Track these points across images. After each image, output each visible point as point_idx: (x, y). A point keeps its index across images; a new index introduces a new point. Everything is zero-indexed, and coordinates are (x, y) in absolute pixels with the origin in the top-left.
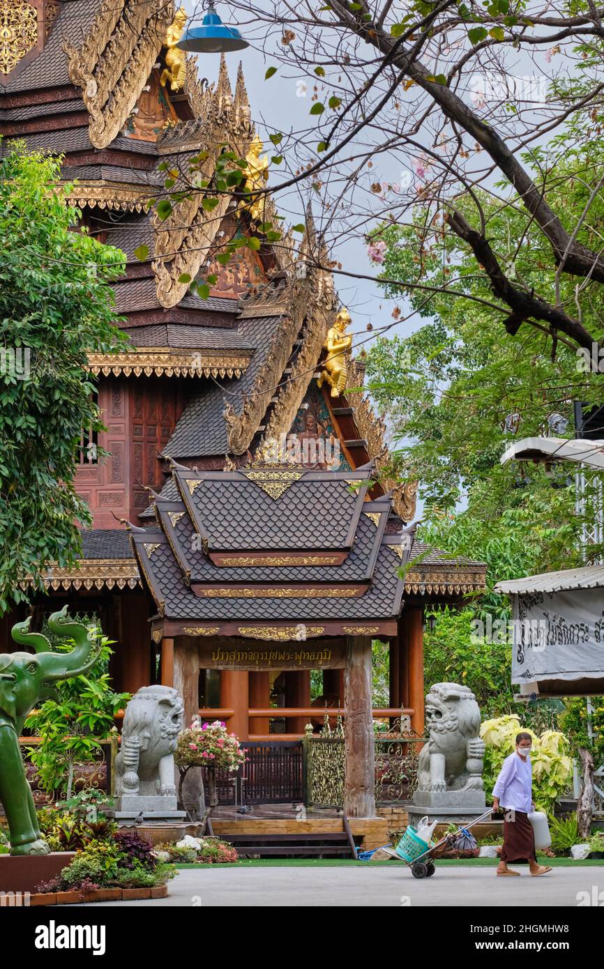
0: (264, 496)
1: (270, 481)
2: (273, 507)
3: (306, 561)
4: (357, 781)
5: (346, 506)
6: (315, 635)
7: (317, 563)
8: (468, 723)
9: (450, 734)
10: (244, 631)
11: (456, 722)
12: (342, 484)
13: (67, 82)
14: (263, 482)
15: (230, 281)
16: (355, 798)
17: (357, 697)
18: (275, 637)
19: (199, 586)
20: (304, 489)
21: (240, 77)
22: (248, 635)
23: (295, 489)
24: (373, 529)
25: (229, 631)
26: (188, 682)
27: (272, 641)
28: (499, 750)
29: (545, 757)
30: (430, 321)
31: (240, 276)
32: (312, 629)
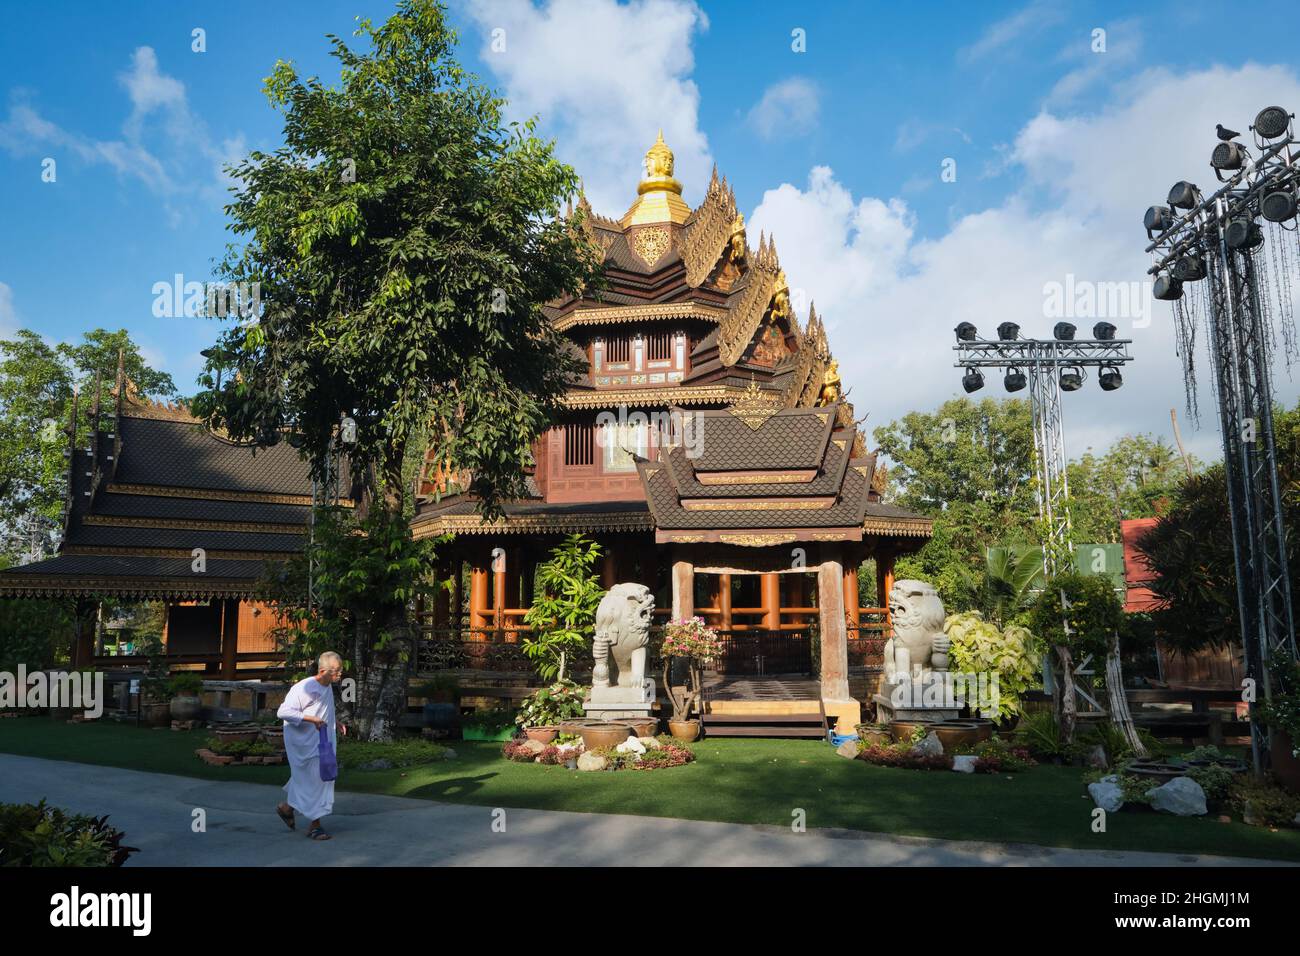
0: (745, 427)
1: (749, 416)
2: (753, 436)
3: (780, 480)
4: (831, 668)
5: (815, 434)
6: (788, 541)
7: (790, 481)
8: (932, 619)
9: (915, 629)
10: (726, 538)
11: (920, 617)
12: (812, 417)
13: (677, 259)
14: (744, 417)
15: (770, 357)
16: (830, 684)
17: (830, 596)
18: (753, 544)
19: (687, 501)
20: (780, 422)
21: (771, 240)
22: (728, 542)
23: (771, 422)
24: (839, 453)
25: (711, 537)
26: (684, 583)
27: (750, 547)
28: (963, 644)
29: (1012, 652)
30: (899, 463)
31: (776, 355)
32: (786, 536)
